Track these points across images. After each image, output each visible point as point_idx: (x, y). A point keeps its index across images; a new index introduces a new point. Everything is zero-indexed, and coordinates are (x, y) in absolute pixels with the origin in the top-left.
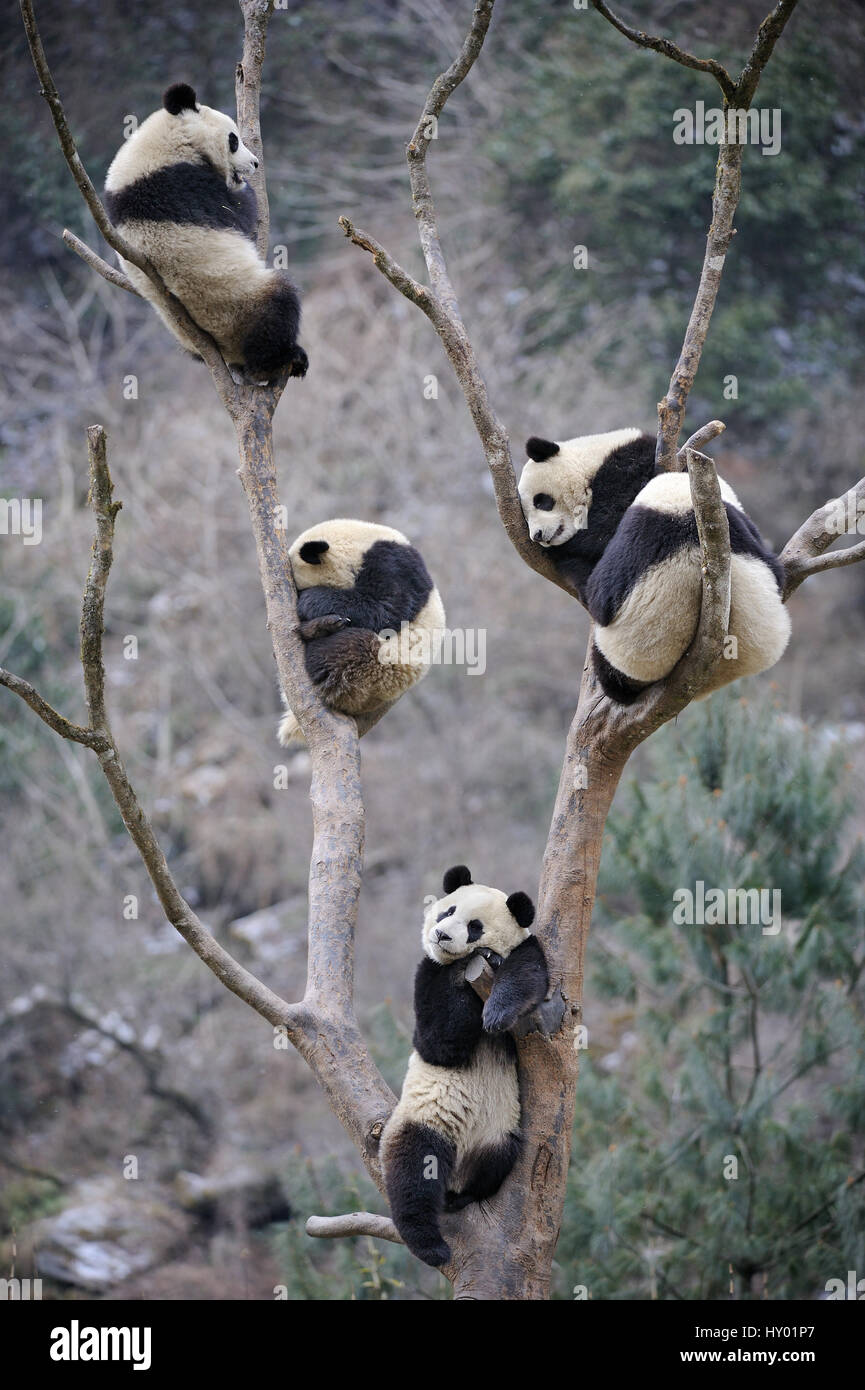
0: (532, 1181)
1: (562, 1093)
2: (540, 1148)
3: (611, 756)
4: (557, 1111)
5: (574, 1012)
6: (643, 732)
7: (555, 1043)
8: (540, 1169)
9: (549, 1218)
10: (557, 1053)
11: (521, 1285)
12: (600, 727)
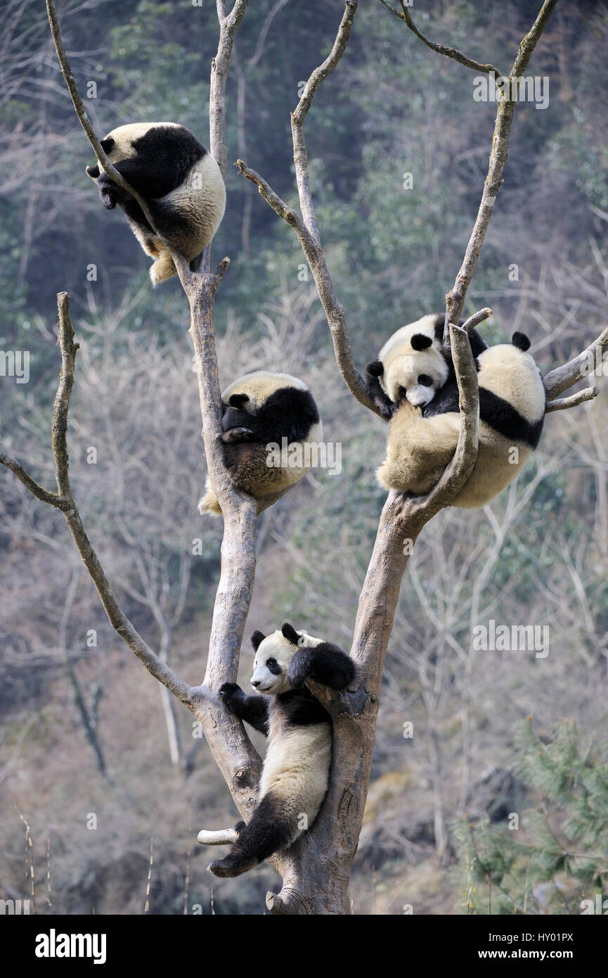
0: (338, 813)
1: (361, 755)
2: (345, 791)
3: (406, 530)
4: (357, 767)
5: (373, 701)
6: (427, 515)
7: (357, 721)
8: (343, 805)
9: (349, 838)
10: (359, 728)
11: (327, 882)
12: (400, 511)
